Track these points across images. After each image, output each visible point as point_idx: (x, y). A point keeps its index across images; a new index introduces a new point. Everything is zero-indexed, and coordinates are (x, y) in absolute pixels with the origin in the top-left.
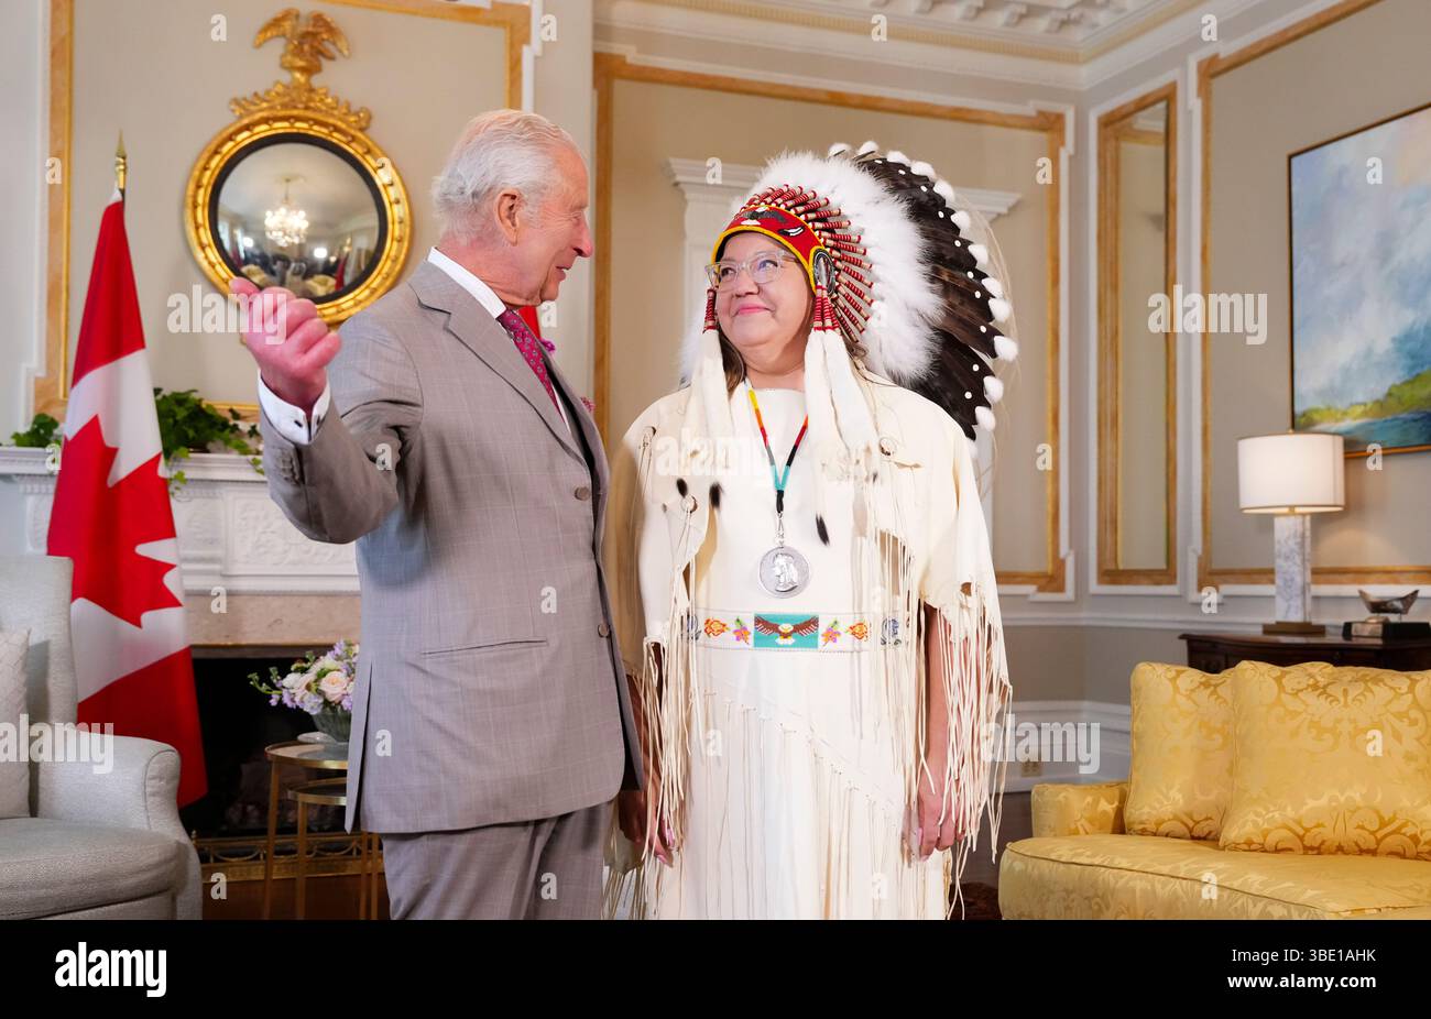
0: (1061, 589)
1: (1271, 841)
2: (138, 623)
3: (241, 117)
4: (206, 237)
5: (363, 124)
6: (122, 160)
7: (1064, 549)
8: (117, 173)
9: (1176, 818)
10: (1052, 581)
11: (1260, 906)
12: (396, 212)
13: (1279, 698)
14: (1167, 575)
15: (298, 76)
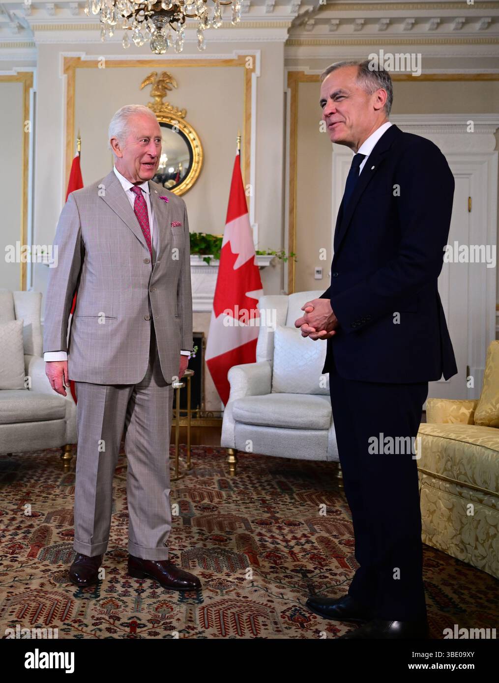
5: (184, 116)
12: (196, 151)
15: (157, 99)
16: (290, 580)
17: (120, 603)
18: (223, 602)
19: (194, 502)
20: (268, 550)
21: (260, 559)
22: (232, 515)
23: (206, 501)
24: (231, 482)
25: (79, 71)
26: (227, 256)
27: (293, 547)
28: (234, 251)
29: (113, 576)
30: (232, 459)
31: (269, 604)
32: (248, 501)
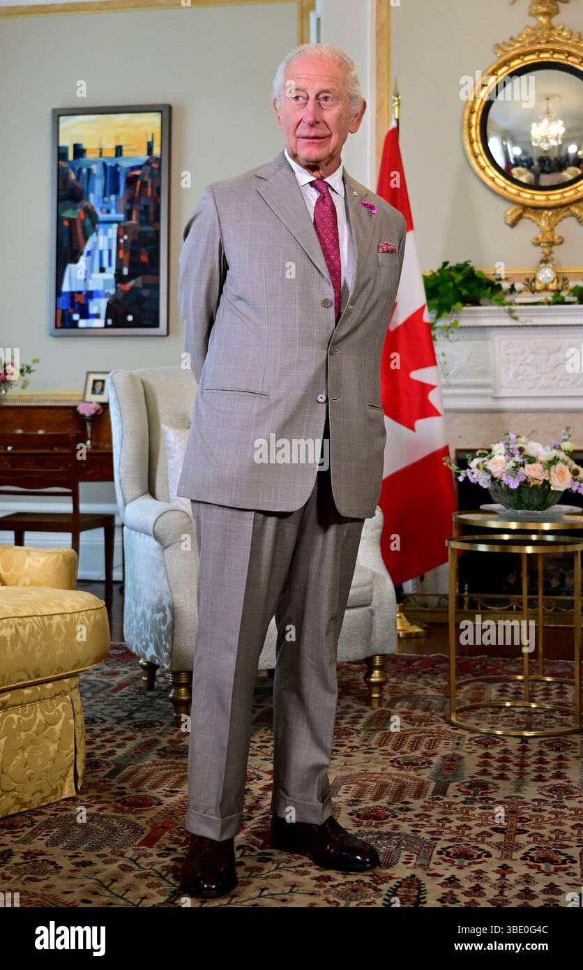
2: (412, 428)
4: (478, 147)
6: (396, 99)
8: (394, 108)
15: (541, 19)
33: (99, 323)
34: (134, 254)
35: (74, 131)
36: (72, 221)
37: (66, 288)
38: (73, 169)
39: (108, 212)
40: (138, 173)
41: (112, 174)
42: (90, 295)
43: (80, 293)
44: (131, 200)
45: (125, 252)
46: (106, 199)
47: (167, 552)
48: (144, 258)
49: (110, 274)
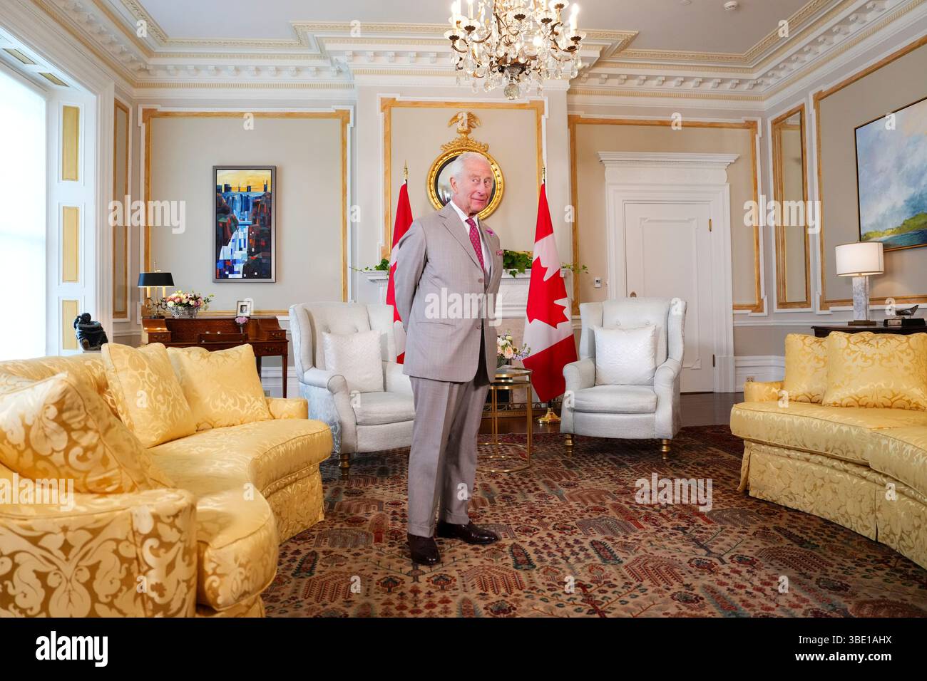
0: (762, 311)
1: (844, 402)
3: (445, 151)
4: (434, 195)
5: (486, 150)
6: (405, 170)
7: (763, 295)
8: (405, 174)
9: (804, 394)
10: (758, 308)
11: (838, 427)
13: (848, 346)
14: (807, 303)
15: (463, 135)
16: (675, 537)
17: (558, 570)
18: (637, 560)
19: (555, 480)
20: (643, 515)
21: (642, 523)
22: (594, 489)
23: (564, 479)
24: (573, 462)
25: (394, 110)
26: (537, 269)
27: (660, 511)
28: (543, 265)
29: (534, 548)
30: (570, 443)
31: (675, 558)
32: (598, 477)
33: (240, 276)
34: (257, 241)
35: (225, 178)
36: (224, 224)
37: (221, 258)
38: (225, 197)
39: (244, 220)
40: (259, 200)
41: (245, 200)
42: (234, 262)
43: (229, 260)
44: (256, 214)
45: (253, 240)
46: (242, 213)
47: (335, 396)
48: (263, 243)
49: (245, 251)
